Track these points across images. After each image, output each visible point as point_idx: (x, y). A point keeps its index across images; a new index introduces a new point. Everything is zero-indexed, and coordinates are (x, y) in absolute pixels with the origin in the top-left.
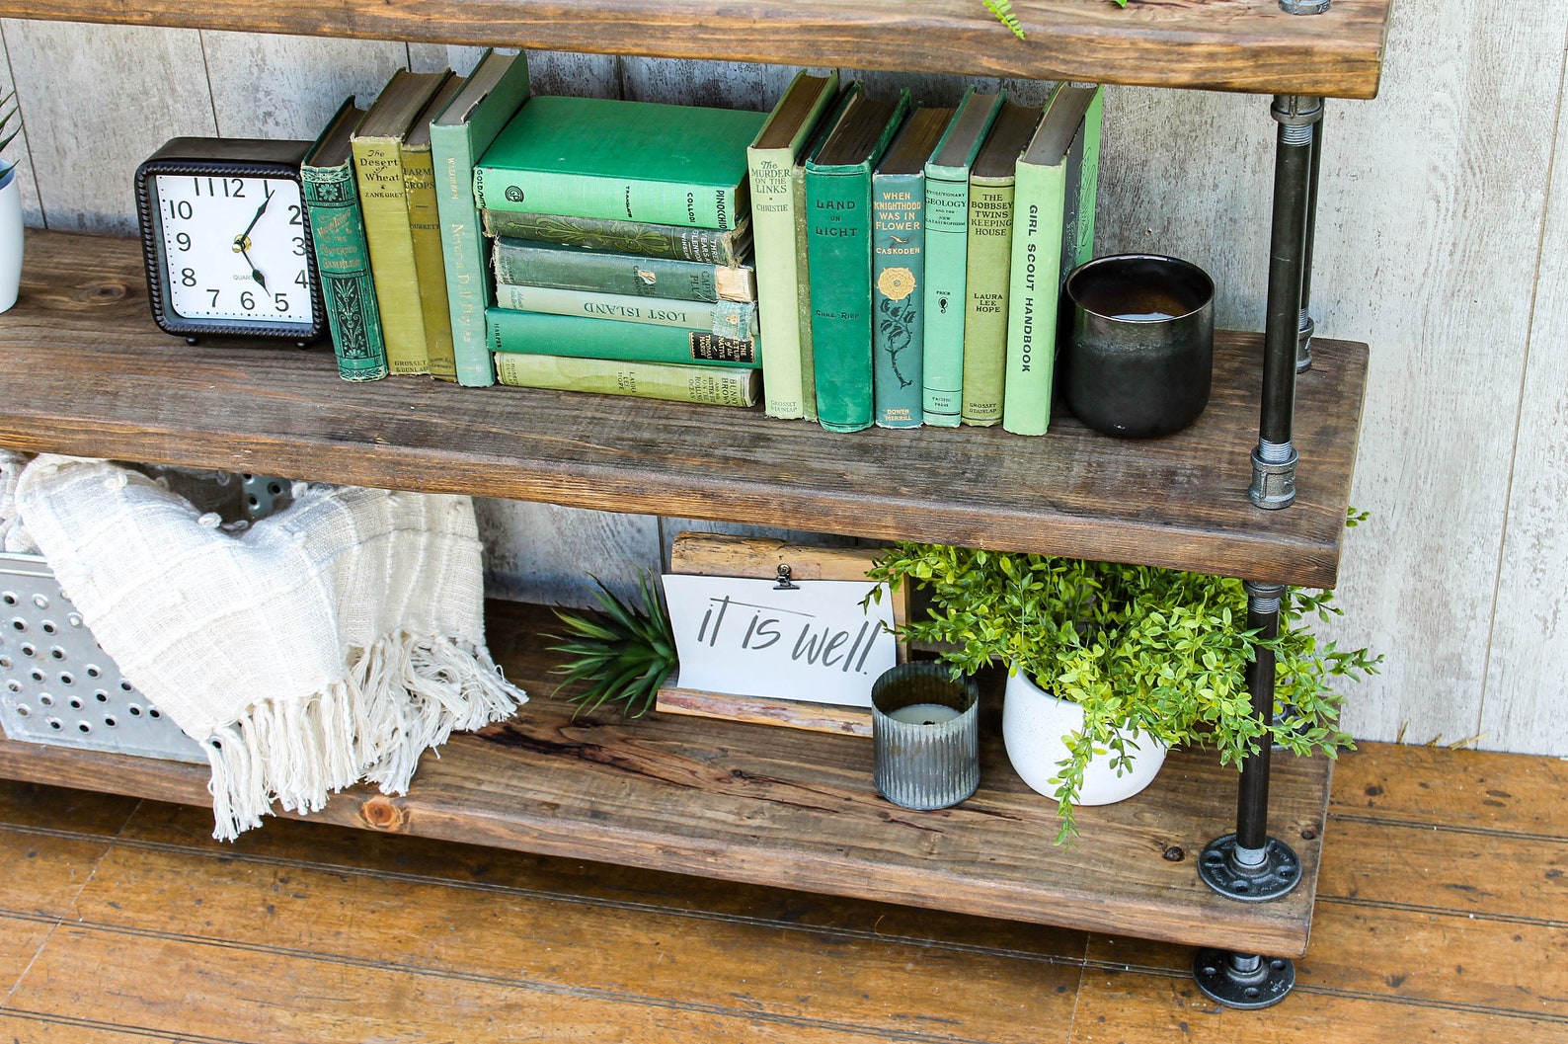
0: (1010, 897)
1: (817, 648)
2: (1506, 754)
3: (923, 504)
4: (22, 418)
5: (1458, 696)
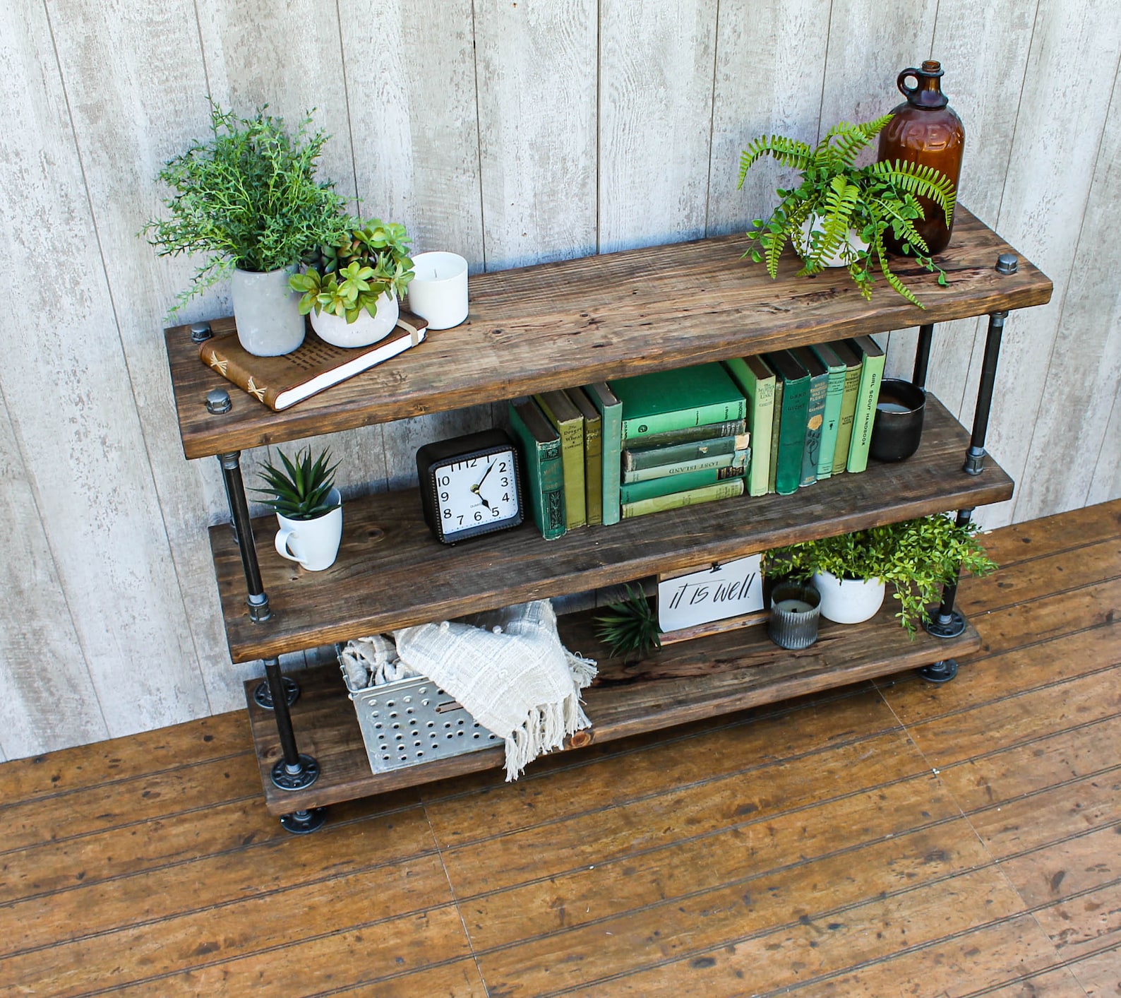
0: (867, 670)
1: (725, 594)
3: (856, 516)
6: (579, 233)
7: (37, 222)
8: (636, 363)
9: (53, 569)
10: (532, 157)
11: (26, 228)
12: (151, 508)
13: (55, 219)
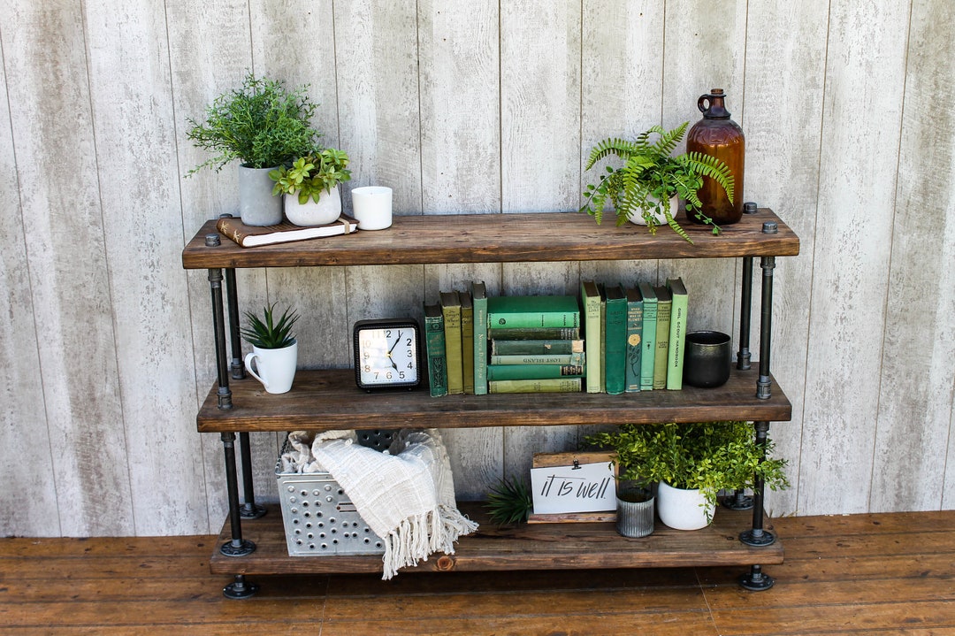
1: (586, 492)
2: (807, 516)
3: (656, 408)
4: (322, 417)
5: (789, 497)
6: (488, 201)
7: (143, 140)
8: (479, 252)
9: (117, 386)
10: (456, 143)
11: (136, 143)
12: (187, 354)
13: (154, 140)
